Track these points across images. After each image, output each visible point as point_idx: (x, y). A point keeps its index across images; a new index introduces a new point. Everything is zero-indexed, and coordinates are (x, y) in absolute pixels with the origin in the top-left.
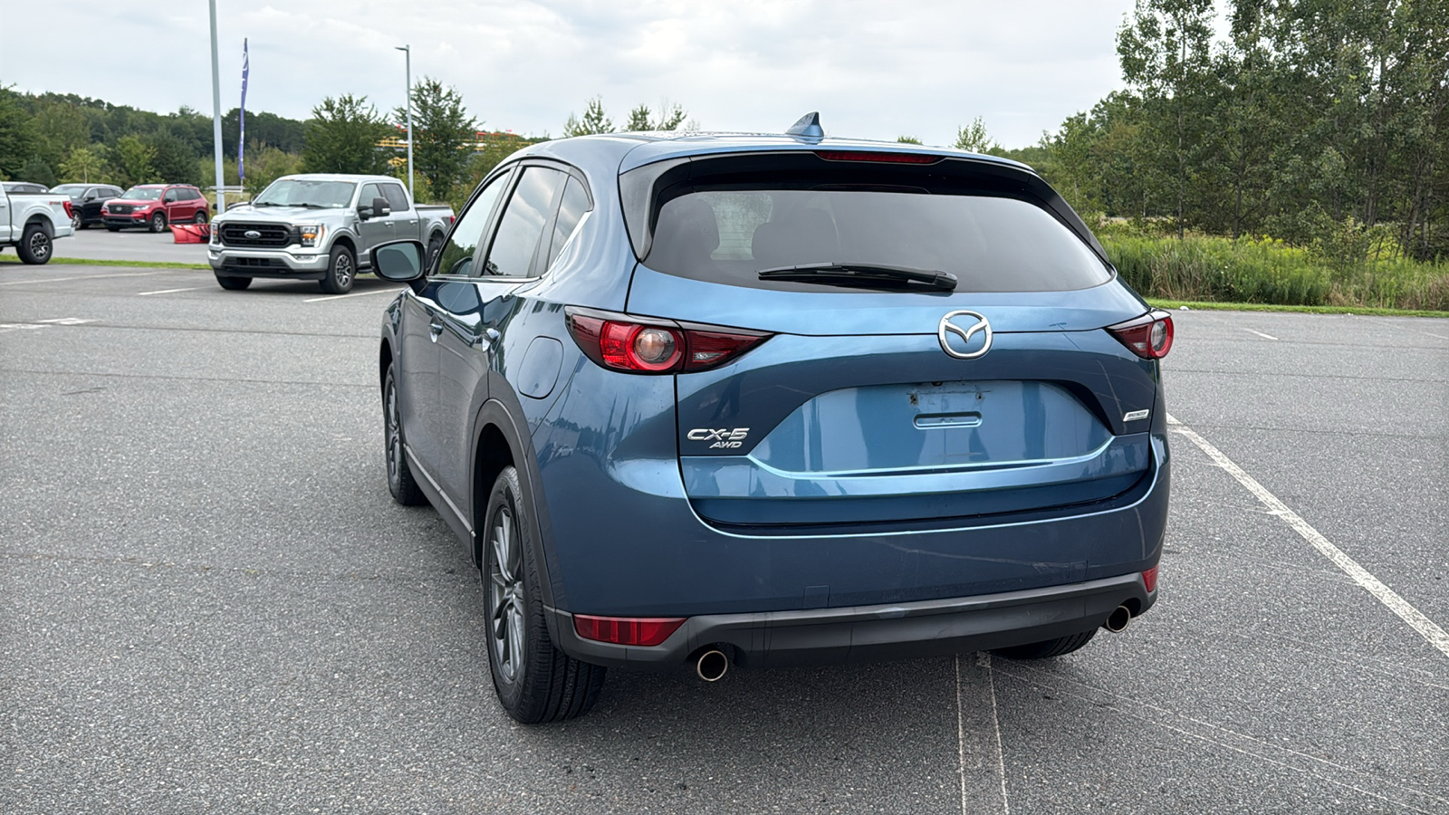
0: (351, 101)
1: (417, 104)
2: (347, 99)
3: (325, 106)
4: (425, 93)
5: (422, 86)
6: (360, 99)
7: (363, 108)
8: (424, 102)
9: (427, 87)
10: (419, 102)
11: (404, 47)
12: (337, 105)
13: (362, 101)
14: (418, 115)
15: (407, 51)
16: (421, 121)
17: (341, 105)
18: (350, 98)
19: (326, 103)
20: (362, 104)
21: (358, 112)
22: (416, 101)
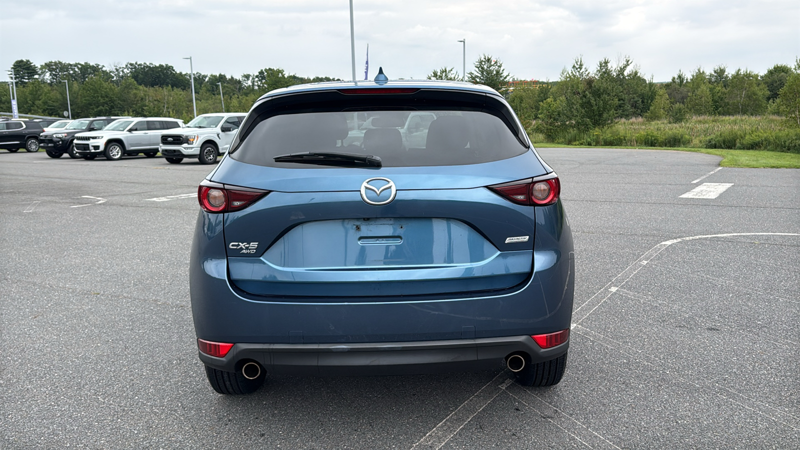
0: (446, 71)
1: (479, 70)
2: (444, 70)
3: (433, 75)
4: (483, 63)
5: (482, 59)
6: (450, 70)
7: (452, 74)
8: (483, 68)
9: (484, 60)
10: (480, 68)
11: (462, 40)
12: (439, 74)
13: (451, 70)
14: (479, 75)
15: (464, 42)
16: (480, 78)
17: (441, 73)
18: (445, 69)
19: (434, 73)
20: (452, 72)
21: (449, 76)
22: (478, 68)
